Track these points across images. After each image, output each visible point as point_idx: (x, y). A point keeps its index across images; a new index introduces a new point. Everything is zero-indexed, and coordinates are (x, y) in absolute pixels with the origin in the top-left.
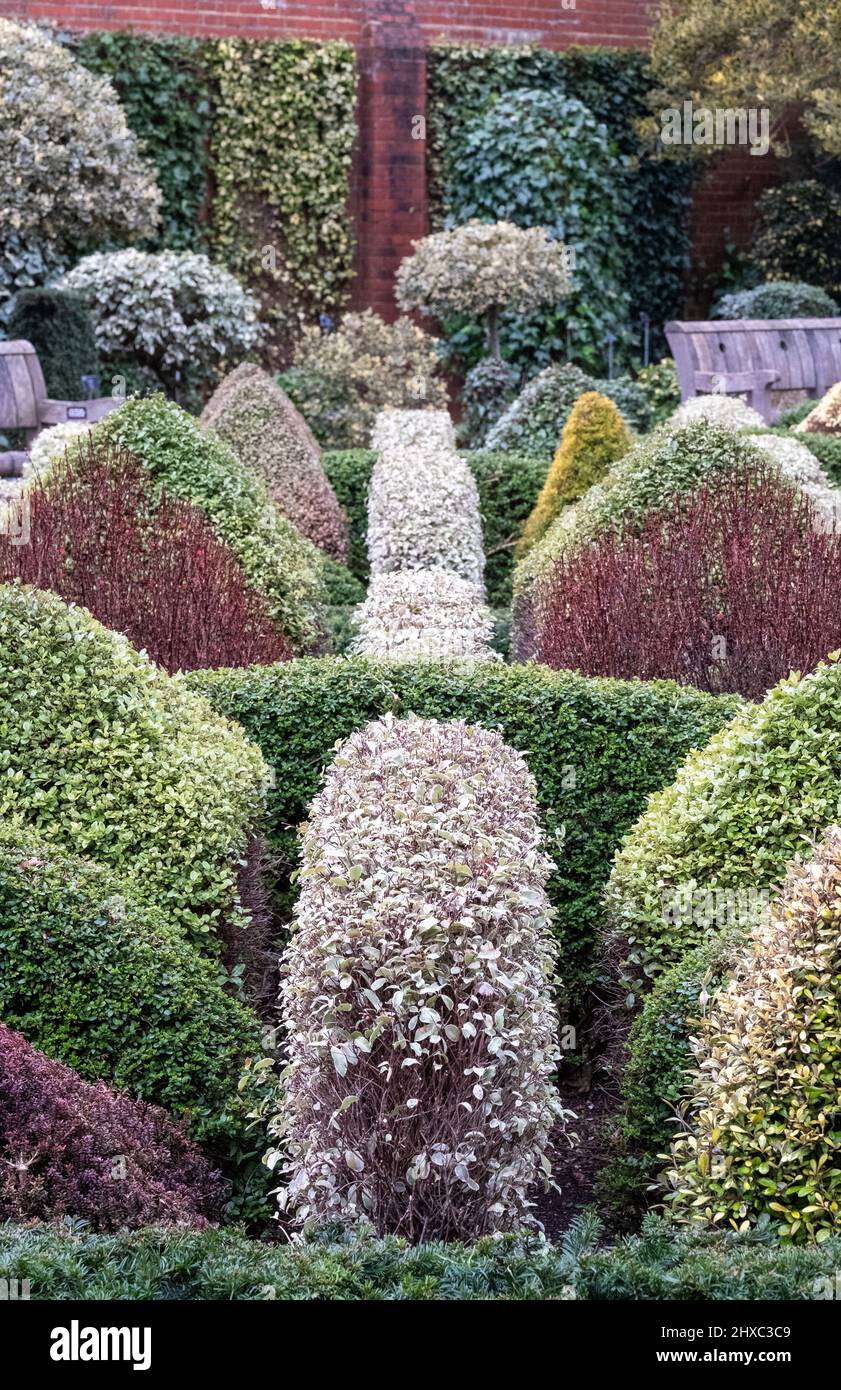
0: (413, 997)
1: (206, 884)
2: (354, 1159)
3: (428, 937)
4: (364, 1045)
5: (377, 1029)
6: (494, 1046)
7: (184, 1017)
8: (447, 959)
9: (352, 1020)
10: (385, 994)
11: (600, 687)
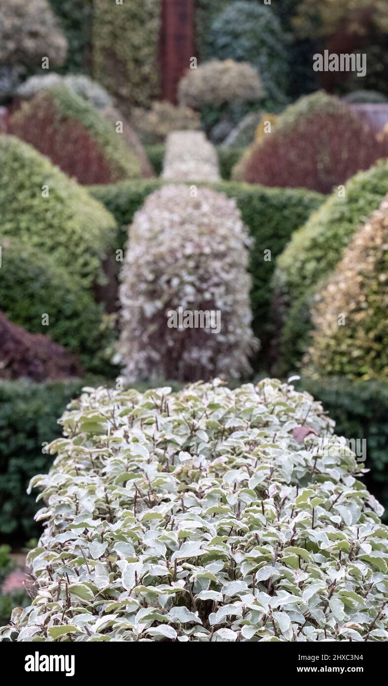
0: (182, 283)
1: (86, 264)
2: (155, 356)
3: (188, 257)
4: (159, 304)
5: (166, 297)
6: (219, 303)
7: (75, 315)
8: (197, 267)
9: (153, 294)
10: (169, 282)
11: (272, 192)
